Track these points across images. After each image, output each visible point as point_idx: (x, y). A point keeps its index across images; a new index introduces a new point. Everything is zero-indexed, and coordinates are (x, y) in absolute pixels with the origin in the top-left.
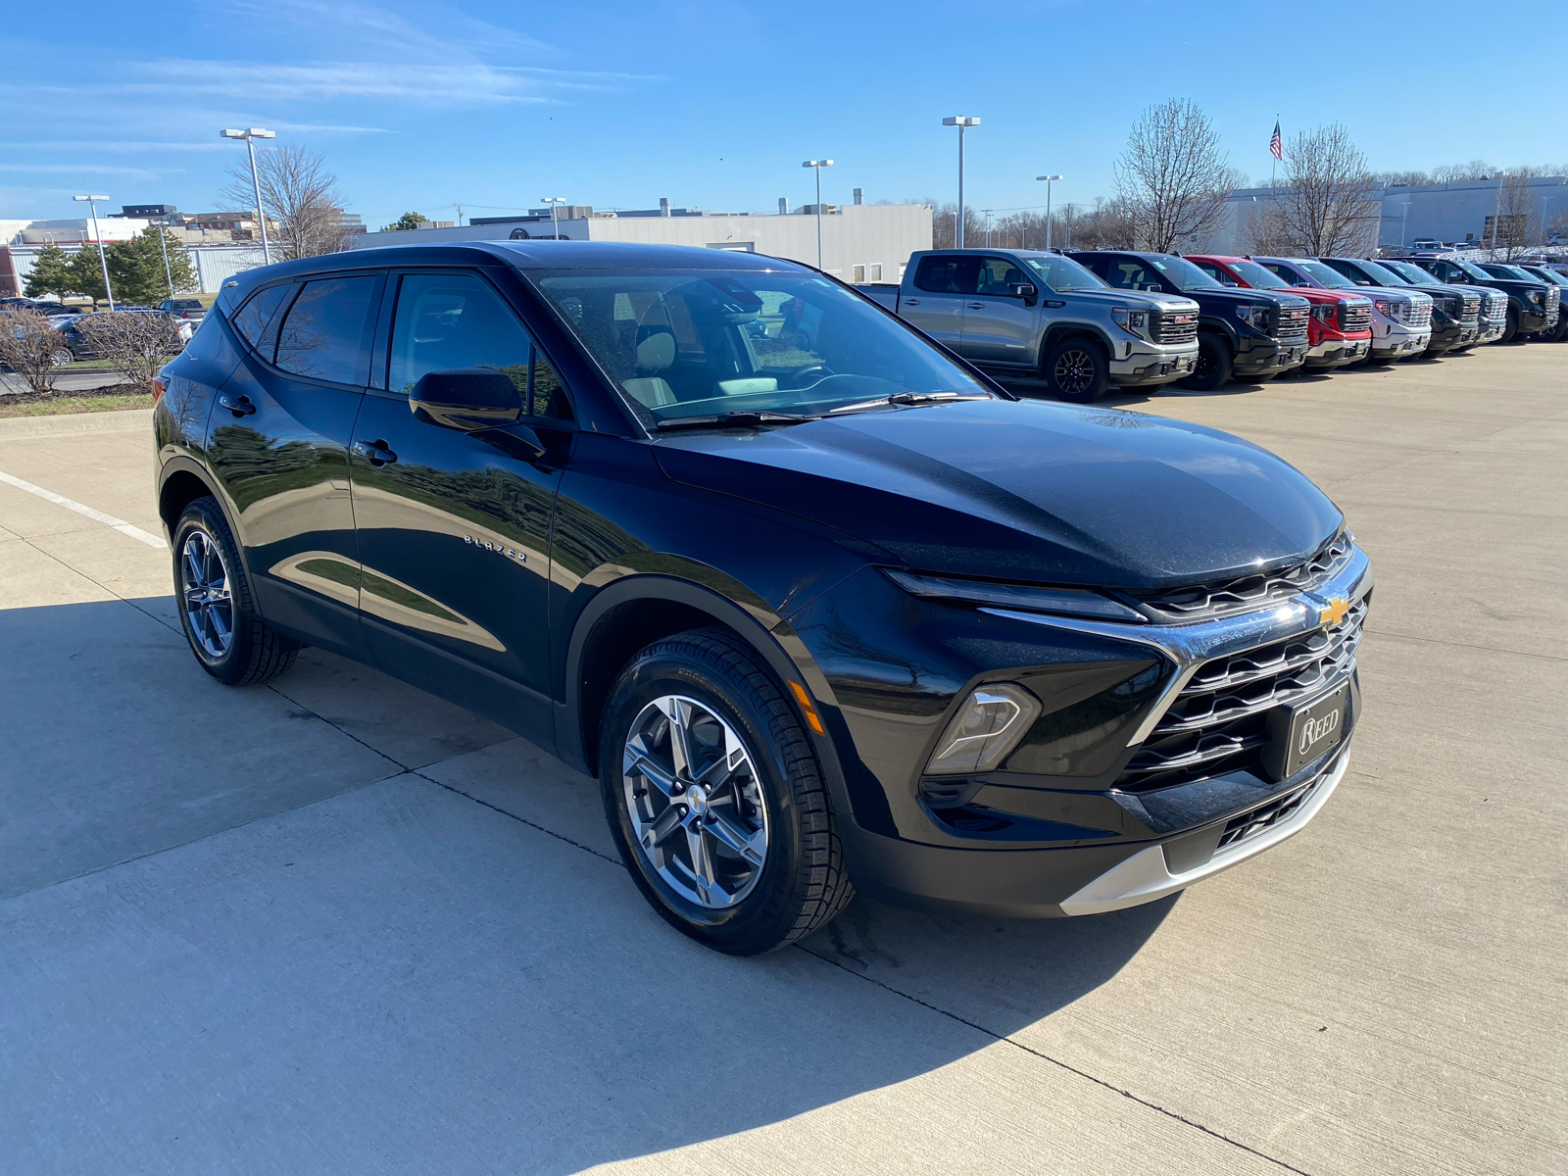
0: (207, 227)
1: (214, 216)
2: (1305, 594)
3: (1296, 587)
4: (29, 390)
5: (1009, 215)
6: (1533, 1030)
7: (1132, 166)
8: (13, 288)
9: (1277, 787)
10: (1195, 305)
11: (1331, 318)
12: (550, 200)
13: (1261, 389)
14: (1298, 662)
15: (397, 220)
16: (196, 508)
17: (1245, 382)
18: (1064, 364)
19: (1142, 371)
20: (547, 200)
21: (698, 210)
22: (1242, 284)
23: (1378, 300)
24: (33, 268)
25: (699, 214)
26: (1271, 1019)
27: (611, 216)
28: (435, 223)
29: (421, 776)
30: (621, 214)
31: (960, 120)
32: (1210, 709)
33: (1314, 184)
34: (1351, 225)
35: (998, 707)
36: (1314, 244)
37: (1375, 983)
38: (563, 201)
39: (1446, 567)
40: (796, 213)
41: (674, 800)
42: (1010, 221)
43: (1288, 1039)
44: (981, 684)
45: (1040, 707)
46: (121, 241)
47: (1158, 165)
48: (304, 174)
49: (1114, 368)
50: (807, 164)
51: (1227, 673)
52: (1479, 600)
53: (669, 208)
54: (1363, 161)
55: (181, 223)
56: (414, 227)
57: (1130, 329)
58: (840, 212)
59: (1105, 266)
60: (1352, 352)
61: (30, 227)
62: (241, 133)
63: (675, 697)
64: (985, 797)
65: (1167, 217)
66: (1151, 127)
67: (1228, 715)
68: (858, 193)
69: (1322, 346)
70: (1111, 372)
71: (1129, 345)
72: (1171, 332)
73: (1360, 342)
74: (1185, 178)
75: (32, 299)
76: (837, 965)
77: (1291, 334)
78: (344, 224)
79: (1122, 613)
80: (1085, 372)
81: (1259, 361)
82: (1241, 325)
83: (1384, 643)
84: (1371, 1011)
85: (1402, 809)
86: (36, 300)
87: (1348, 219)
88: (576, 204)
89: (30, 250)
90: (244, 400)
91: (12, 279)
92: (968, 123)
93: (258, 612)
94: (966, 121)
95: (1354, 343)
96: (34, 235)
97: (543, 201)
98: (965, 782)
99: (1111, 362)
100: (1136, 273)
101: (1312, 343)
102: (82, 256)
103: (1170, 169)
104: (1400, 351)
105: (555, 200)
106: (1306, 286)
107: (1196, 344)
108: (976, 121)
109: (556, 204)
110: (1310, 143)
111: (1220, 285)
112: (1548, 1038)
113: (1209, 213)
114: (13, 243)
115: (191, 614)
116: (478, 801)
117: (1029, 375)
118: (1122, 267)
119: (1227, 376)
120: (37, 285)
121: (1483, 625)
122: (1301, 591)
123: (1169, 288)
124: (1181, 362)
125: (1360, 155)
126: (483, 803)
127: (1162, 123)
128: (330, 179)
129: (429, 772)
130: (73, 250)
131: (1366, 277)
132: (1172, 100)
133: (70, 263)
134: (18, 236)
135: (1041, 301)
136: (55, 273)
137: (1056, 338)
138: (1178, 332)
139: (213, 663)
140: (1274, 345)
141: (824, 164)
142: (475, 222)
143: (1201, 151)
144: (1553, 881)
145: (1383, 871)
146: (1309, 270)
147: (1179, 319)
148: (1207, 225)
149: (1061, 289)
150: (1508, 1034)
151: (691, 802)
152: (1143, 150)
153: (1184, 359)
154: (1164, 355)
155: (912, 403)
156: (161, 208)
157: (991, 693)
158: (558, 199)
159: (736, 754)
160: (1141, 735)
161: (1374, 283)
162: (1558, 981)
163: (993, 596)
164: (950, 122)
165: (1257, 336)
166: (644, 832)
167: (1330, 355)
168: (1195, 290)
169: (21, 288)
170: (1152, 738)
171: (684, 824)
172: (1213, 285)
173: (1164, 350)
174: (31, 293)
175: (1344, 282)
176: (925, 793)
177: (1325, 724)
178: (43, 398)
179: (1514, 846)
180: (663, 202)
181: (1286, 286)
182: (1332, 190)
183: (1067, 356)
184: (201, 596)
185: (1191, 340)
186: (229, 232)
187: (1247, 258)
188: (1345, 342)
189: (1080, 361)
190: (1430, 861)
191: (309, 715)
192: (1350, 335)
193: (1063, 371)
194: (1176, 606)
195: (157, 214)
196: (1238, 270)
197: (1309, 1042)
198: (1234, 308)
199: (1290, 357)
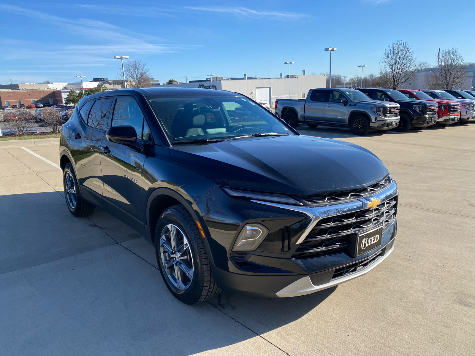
0: (116, 84)
1: (118, 81)
2: (364, 197)
3: (361, 195)
4: (52, 131)
5: (353, 77)
6: (428, 342)
7: (385, 62)
8: (62, 102)
9: (354, 259)
10: (398, 105)
11: (445, 109)
12: (210, 75)
13: (421, 131)
14: (361, 219)
15: (168, 81)
16: (68, 166)
17: (417, 129)
18: (356, 123)
19: (380, 126)
20: (209, 75)
21: (256, 77)
22: (417, 98)
23: (463, 103)
24: (67, 96)
25: (256, 79)
26: (343, 333)
27: (229, 80)
28: (178, 82)
29: (120, 245)
30: (232, 79)
31: (330, 49)
32: (327, 234)
33: (447, 67)
34: (459, 79)
35: (256, 231)
36: (446, 85)
37: (382, 323)
38: (214, 75)
39: (462, 189)
40: (284, 78)
41: (172, 256)
42: (353, 79)
43: (346, 339)
44: (247, 223)
45: (268, 231)
46: (91, 89)
47: (394, 61)
48: (141, 68)
49: (371, 125)
50: (286, 63)
51: (332, 222)
52: (469, 200)
53: (247, 77)
54: (463, 59)
55: (108, 83)
56: (172, 83)
57: (377, 113)
58: (297, 77)
59: (372, 93)
60: (453, 120)
61: (67, 85)
62: (120, 57)
63: (172, 225)
64: (252, 259)
65: (396, 78)
66: (391, 50)
67: (334, 235)
68: (304, 71)
69: (443, 118)
70: (370, 126)
71: (376, 118)
72: (390, 114)
73: (456, 116)
74: (402, 65)
75: (67, 105)
76: (216, 308)
77: (431, 114)
78: (151, 83)
79: (295, 202)
80: (362, 126)
81: (420, 123)
82: (414, 111)
83: (431, 213)
84: (377, 332)
85: (415, 267)
86: (68, 105)
87: (458, 78)
88: (218, 76)
89: (67, 91)
90: (78, 134)
91: (62, 100)
92: (332, 50)
93: (81, 196)
94: (332, 49)
95: (454, 117)
96: (69, 87)
97: (208, 75)
98: (246, 254)
99: (370, 123)
100: (382, 95)
101: (439, 117)
102: (80, 93)
103: (397, 63)
104: (471, 119)
105: (212, 75)
106: (439, 99)
107: (399, 117)
108: (335, 49)
109: (212, 76)
110: (445, 54)
111: (409, 99)
112: (432, 344)
113: (410, 76)
114: (63, 89)
115: (67, 195)
116: (133, 253)
117: (345, 126)
118: (378, 93)
119: (410, 127)
120: (68, 101)
121: (467, 208)
122: (363, 197)
123: (391, 100)
124: (393, 123)
125: (462, 57)
126: (134, 254)
127: (395, 49)
128: (148, 70)
129: (122, 244)
130: (78, 91)
131: (460, 96)
132: (398, 41)
133: (77, 95)
134: (64, 87)
135: (349, 104)
136: (73, 98)
137: (353, 115)
138: (393, 114)
139: (72, 210)
140: (426, 118)
141: (291, 63)
142: (190, 82)
143: (408, 56)
144: (455, 293)
145: (400, 287)
146: (440, 94)
147: (393, 109)
148: (409, 80)
149: (355, 100)
150: (419, 342)
151: (176, 257)
152: (389, 57)
153: (394, 122)
154: (389, 121)
155: (261, 136)
156: (103, 79)
157: (253, 226)
158: (213, 75)
159: (186, 244)
160: (300, 241)
161: (463, 98)
162: (443, 326)
163: (256, 197)
164: (327, 50)
165: (419, 114)
166: (165, 264)
167: (445, 121)
168: (400, 100)
169: (64, 102)
170: (305, 242)
171: (174, 263)
172: (406, 98)
173: (388, 119)
174: (66, 103)
175: (452, 98)
176: (233, 257)
177: (373, 240)
178: (55, 133)
179: (447, 281)
180: (245, 75)
181: (432, 99)
182: (452, 68)
183: (357, 121)
184: (69, 190)
185: (397, 116)
186: (120, 85)
187: (419, 90)
188: (451, 116)
189: (361, 123)
190: (417, 285)
191: (95, 226)
192: (453, 114)
193: (355, 126)
194: (314, 201)
195: (102, 81)
196: (416, 94)
197: (352, 341)
198: (412, 106)
199: (431, 121)
